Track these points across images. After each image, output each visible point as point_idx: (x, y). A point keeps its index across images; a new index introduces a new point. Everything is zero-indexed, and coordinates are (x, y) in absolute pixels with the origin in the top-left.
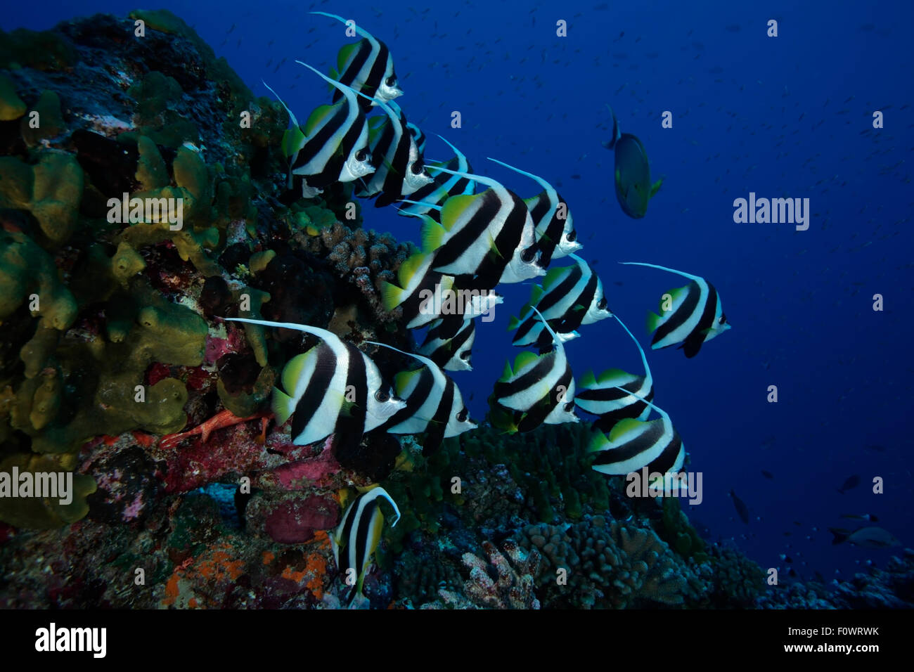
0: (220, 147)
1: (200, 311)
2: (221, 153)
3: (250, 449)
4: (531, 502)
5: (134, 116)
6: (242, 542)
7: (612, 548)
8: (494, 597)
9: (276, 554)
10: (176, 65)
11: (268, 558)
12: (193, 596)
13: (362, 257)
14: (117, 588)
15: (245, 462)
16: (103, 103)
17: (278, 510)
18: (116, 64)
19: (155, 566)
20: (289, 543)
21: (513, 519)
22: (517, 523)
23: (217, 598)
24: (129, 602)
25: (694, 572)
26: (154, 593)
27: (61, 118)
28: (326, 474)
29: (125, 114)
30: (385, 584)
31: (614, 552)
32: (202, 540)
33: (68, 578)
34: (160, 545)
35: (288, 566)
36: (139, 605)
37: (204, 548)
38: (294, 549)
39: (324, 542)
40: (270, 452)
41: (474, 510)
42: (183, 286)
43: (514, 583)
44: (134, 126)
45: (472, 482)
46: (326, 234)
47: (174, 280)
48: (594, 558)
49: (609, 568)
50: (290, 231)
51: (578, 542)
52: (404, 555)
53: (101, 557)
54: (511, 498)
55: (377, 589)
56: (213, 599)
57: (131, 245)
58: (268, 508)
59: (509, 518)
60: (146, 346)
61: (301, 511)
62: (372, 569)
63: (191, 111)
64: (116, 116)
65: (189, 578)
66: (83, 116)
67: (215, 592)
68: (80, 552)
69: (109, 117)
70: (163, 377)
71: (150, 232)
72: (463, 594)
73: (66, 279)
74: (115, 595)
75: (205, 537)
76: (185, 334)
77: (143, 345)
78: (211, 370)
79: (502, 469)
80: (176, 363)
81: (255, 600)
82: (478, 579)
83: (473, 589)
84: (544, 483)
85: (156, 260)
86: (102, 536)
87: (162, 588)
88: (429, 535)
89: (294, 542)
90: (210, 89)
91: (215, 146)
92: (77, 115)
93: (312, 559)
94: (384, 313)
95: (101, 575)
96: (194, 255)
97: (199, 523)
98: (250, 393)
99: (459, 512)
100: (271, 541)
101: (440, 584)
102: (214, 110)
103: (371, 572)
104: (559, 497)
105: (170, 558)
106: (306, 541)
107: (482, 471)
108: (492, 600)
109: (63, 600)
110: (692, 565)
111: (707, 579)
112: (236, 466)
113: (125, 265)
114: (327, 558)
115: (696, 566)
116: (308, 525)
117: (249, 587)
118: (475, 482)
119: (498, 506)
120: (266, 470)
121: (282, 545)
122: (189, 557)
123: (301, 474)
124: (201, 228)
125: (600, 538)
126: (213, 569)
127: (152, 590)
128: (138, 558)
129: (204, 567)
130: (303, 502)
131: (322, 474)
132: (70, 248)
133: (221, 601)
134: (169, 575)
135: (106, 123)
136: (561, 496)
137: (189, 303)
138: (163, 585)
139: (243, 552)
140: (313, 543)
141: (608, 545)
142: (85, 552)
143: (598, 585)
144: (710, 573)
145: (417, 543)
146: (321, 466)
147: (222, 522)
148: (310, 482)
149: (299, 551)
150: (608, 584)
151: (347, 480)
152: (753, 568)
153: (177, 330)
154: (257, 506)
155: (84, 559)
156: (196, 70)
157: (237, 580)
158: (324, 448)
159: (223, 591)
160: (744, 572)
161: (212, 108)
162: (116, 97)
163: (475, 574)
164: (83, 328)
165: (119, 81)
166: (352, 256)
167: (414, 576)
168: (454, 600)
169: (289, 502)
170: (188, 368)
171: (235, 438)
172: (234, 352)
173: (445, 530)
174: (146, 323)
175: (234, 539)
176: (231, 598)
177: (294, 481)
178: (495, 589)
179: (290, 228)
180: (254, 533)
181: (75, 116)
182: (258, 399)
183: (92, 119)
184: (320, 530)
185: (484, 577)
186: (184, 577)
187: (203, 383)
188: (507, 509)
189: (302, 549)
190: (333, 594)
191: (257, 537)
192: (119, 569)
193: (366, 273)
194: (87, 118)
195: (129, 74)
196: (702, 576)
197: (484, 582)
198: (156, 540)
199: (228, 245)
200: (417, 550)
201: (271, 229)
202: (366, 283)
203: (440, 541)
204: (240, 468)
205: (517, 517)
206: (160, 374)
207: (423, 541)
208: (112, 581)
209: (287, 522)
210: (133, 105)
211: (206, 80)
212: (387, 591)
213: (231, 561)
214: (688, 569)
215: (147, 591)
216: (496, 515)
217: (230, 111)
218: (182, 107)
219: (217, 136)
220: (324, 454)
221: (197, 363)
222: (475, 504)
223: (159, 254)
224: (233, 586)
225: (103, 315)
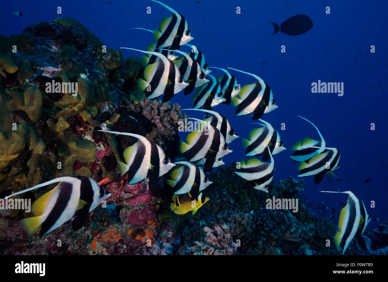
0: (95, 72)
1: (93, 141)
2: (96, 75)
3: (117, 192)
4: (237, 204)
5: (60, 65)
6: (119, 227)
7: (269, 221)
8: (217, 243)
9: (133, 230)
10: (74, 40)
11: (130, 232)
12: (102, 248)
13: (156, 112)
14: (73, 246)
15: (116, 197)
16: (47, 61)
17: (132, 214)
18: (51, 43)
19: (86, 237)
20: (137, 226)
21: (230, 211)
22: (232, 213)
23: (111, 248)
24: (78, 251)
25: (307, 228)
26: (87, 247)
27: (32, 70)
28: (149, 199)
29: (56, 65)
30: (178, 240)
31: (270, 222)
32: (104, 226)
33: (54, 243)
34: (88, 229)
35: (138, 235)
36: (82, 252)
37: (105, 230)
38: (140, 228)
39: (152, 225)
40: (125, 192)
41: (215, 208)
42: (85, 131)
43: (224, 237)
44: (60, 69)
45: (212, 197)
46: (142, 103)
47: (82, 129)
48: (262, 225)
49: (267, 229)
50: (127, 103)
51: (255, 219)
52: (186, 228)
53: (65, 235)
54: (229, 203)
55: (175, 242)
56: (110, 249)
57: (63, 118)
58: (128, 213)
59: (228, 210)
60: (73, 156)
61: (142, 213)
62: (172, 234)
63: (82, 59)
64: (53, 66)
65: (100, 241)
66: (40, 68)
67: (110, 246)
68: (57, 233)
69: (50, 67)
70: (81, 167)
71: (70, 112)
72: (205, 243)
73: (40, 133)
74: (72, 249)
75: (105, 225)
76: (87, 150)
77: (72, 155)
78: (99, 163)
79: (225, 191)
80: (85, 161)
81: (126, 248)
82: (209, 237)
83: (208, 240)
84: (242, 196)
85: (74, 121)
86: (65, 227)
87: (90, 245)
88: (196, 219)
89: (140, 225)
90: (89, 48)
91: (93, 72)
92: (38, 68)
93: (147, 232)
94: (168, 133)
95: (66, 241)
96: (88, 119)
97: (102, 220)
98: (115, 171)
99: (208, 209)
100: (130, 225)
101: (201, 238)
102: (91, 57)
103: (172, 235)
104: (249, 201)
105: (92, 234)
106: (144, 225)
107: (216, 192)
108: (216, 244)
109: (53, 251)
110: (306, 225)
111: (312, 230)
112: (112, 198)
113: (62, 126)
114: (153, 231)
115: (307, 225)
116: (144, 219)
117: (123, 244)
118: (214, 197)
119: (224, 206)
120: (125, 199)
121: (135, 227)
122: (99, 233)
123: (139, 200)
124: (90, 108)
125: (264, 217)
126: (109, 237)
127: (86, 246)
128: (80, 234)
129: (105, 237)
130: (142, 210)
131: (147, 199)
132: (41, 121)
133: (113, 249)
134: (92, 240)
135: (49, 70)
136: (250, 201)
137: (88, 137)
138: (90, 244)
139: (120, 230)
140: (147, 226)
141: (267, 220)
142: (59, 233)
143: (264, 236)
144: (313, 228)
145: (191, 223)
146: (147, 196)
147: (111, 219)
148: (143, 202)
149: (142, 229)
150: (268, 235)
151: (157, 201)
152: (331, 225)
153: (84, 149)
154: (124, 212)
155: (59, 236)
156: (83, 40)
157: (118, 241)
158: (147, 189)
159: (113, 245)
160: (327, 227)
161: (91, 56)
162: (52, 58)
163: (208, 235)
164: (49, 151)
165: (53, 50)
166: (153, 112)
167: (190, 236)
168: (201, 245)
169: (136, 210)
170: (90, 163)
171: (111, 188)
172: (108, 155)
173: (202, 217)
174: (72, 147)
175: (116, 226)
176: (117, 248)
177: (137, 203)
178: (217, 240)
179: (127, 102)
180: (124, 223)
181: (37, 69)
182: (118, 173)
183: (44, 69)
184: (150, 220)
185: (212, 236)
186: (98, 241)
187: (97, 168)
188: (228, 207)
189: (143, 228)
190: (157, 245)
191: (125, 224)
192: (73, 239)
193: (158, 119)
194: (42, 69)
195: (56, 46)
196: (310, 230)
197: (212, 238)
198: (86, 227)
199: (102, 113)
200: (191, 226)
201: (119, 103)
202: (159, 123)
203: (200, 222)
204: (114, 199)
205: (231, 210)
206: (80, 166)
207: (194, 222)
208: (71, 244)
209: (136, 218)
210: (59, 60)
211: (87, 44)
212: (179, 242)
213: (115, 234)
214: (304, 227)
215: (84, 247)
216: (224, 209)
217: (98, 56)
218: (78, 58)
219: (94, 67)
220: (147, 192)
221: (93, 161)
222: (215, 206)
223: (75, 119)
224: (117, 244)
225: (56, 145)
